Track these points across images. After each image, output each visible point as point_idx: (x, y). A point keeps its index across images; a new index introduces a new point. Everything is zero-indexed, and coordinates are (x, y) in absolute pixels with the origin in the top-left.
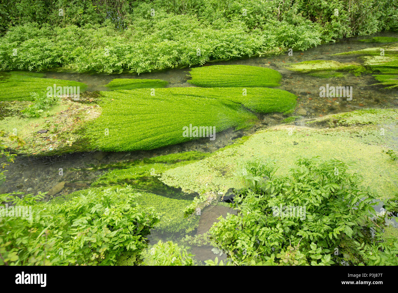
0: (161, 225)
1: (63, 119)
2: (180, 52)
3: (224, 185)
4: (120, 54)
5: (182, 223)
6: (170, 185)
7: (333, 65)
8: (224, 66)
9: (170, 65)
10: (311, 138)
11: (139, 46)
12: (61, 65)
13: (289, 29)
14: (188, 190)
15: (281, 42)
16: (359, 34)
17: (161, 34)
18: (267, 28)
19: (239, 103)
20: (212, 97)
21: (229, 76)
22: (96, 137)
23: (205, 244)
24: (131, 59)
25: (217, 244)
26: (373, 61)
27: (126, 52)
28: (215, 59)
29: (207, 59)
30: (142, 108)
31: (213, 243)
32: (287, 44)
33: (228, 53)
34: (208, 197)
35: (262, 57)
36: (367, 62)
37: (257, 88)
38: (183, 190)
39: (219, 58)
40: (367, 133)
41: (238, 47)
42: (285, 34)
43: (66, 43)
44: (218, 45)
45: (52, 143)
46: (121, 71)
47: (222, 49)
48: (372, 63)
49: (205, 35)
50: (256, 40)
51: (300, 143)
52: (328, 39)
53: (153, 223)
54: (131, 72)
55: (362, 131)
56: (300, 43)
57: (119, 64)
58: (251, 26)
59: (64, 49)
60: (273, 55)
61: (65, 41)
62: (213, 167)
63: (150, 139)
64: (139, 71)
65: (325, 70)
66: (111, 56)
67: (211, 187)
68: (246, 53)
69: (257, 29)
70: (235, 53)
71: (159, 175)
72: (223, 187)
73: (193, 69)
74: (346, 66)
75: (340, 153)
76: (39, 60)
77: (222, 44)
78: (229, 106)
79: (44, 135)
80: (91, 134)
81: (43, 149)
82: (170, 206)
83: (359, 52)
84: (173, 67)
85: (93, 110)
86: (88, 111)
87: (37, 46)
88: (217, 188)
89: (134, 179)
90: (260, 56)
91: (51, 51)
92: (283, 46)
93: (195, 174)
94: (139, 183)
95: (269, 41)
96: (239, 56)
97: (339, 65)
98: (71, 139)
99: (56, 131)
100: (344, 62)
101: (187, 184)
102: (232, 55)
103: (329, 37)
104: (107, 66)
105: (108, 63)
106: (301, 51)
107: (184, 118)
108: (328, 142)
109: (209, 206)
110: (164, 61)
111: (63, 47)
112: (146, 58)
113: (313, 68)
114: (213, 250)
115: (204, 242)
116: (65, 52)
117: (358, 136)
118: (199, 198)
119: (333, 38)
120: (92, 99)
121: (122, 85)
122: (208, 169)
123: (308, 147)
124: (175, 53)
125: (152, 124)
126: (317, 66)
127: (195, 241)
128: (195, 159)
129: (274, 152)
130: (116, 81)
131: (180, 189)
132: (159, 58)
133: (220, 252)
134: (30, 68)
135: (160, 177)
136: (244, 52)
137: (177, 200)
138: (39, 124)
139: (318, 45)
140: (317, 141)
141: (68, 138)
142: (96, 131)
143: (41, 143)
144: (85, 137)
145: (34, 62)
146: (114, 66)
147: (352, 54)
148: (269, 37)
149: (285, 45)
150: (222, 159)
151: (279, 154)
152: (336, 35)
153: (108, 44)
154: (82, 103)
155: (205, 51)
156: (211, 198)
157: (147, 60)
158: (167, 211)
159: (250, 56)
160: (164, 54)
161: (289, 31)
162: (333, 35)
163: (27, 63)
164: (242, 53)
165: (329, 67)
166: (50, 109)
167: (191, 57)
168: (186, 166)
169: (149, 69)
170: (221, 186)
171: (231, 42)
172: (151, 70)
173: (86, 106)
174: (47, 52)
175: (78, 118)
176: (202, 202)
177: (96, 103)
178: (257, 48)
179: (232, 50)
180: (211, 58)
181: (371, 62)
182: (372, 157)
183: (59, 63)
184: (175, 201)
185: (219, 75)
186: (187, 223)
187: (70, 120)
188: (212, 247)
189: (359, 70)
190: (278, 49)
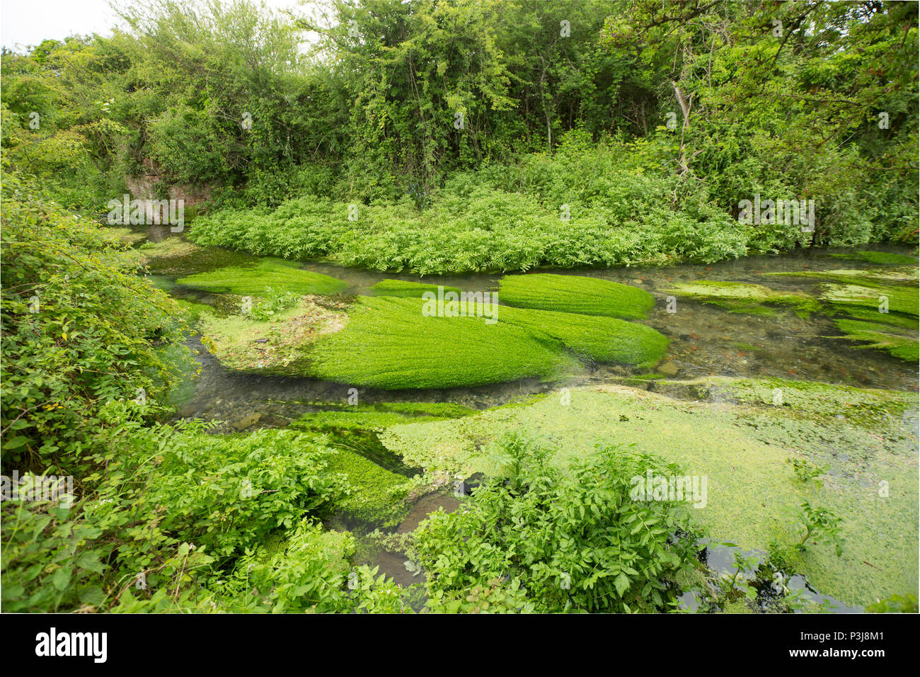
0: (348, 504)
1: (293, 328)
2: (494, 248)
3: (469, 465)
4: (403, 244)
5: (381, 509)
6: (389, 448)
7: (757, 292)
8: (559, 276)
9: (473, 267)
10: (657, 414)
11: (431, 235)
12: (325, 253)
13: (686, 226)
14: (412, 461)
15: (672, 246)
16: (830, 243)
17: (472, 220)
18: (650, 222)
19: (556, 338)
20: (517, 323)
21: (561, 293)
22: (323, 359)
23: (398, 550)
24: (415, 252)
25: (416, 555)
26: (842, 293)
27: (412, 243)
28: (550, 263)
29: (536, 264)
30: (404, 326)
31: (410, 553)
32: (682, 249)
33: (571, 257)
34: (435, 479)
35: (631, 268)
36: (828, 294)
37: (598, 318)
38: (405, 460)
39: (556, 263)
40: (772, 423)
41: (588, 247)
42: (678, 233)
43: (339, 225)
44: (556, 243)
45: (265, 358)
46: (400, 269)
47: (561, 250)
48: (837, 297)
49: (539, 226)
50: (622, 239)
51: (632, 420)
52: (763, 248)
53: (340, 499)
54: (413, 271)
55: (763, 417)
56: (704, 250)
57: (398, 259)
58: (622, 217)
59: (334, 232)
60: (654, 265)
61: (339, 221)
62: (467, 433)
63: (394, 373)
64: (423, 271)
65: (736, 299)
66: (389, 246)
67: (449, 464)
68: (603, 258)
69: (632, 223)
70: (583, 257)
71: (381, 430)
72: (467, 468)
73: (506, 276)
74: (781, 297)
75: (701, 449)
76: (299, 245)
77: (562, 241)
78: (542, 342)
79: (261, 346)
80: (318, 354)
81: (252, 364)
82: (376, 480)
83: (818, 274)
84: (478, 270)
85: (337, 320)
86: (330, 321)
87: (302, 225)
88: (457, 468)
89: (346, 429)
90: (628, 266)
91: (317, 233)
92: (674, 252)
93: (433, 439)
94: (349, 435)
95: (649, 242)
96: (590, 262)
97: (767, 294)
98: (291, 356)
99: (276, 343)
100: (782, 290)
101: (414, 452)
102: (579, 261)
103: (767, 244)
104: (380, 259)
105: (384, 255)
106: (705, 263)
107: (460, 351)
108: (687, 427)
109: (432, 493)
110: (463, 260)
111: (334, 229)
112: (439, 253)
113: (714, 294)
114: (406, 563)
115: (398, 547)
116: (334, 236)
117: (750, 425)
118: (421, 477)
119: (776, 246)
120: (342, 305)
121: (393, 290)
122: (456, 435)
123: (644, 428)
124: (484, 250)
125: (406, 352)
126: (725, 292)
127: (384, 542)
128: (449, 416)
129: (579, 427)
130: (388, 283)
131: (402, 456)
132: (457, 255)
133: (417, 570)
134: (287, 254)
135: (381, 433)
136: (600, 257)
137: (390, 473)
138: (263, 329)
139: (742, 257)
140: (665, 422)
141: (287, 354)
142: (327, 350)
143: (253, 357)
144: (308, 356)
145: (292, 247)
146: (390, 260)
147: (803, 276)
148: (649, 236)
149: (678, 251)
150: (486, 424)
151: (585, 431)
152: (780, 242)
153: (391, 229)
154: (327, 309)
155: (530, 249)
156: (440, 481)
157: (439, 256)
158: (367, 486)
159: (608, 264)
160: (467, 250)
161: (685, 229)
162: (773, 241)
163: (284, 248)
164: (596, 258)
165: (747, 296)
166: (282, 313)
167: (507, 258)
168: (425, 424)
169: (440, 269)
170: (464, 465)
171: (578, 240)
172: (443, 272)
173: (330, 313)
174: (311, 235)
175: (312, 329)
176: (424, 484)
177: (345, 311)
178: (623, 253)
179: (578, 253)
180: (543, 262)
181: (836, 294)
182: (761, 468)
183: (323, 251)
184: (388, 473)
185: (545, 290)
186: (390, 511)
187: (302, 330)
188: (406, 559)
189: (808, 307)
190: (664, 257)
